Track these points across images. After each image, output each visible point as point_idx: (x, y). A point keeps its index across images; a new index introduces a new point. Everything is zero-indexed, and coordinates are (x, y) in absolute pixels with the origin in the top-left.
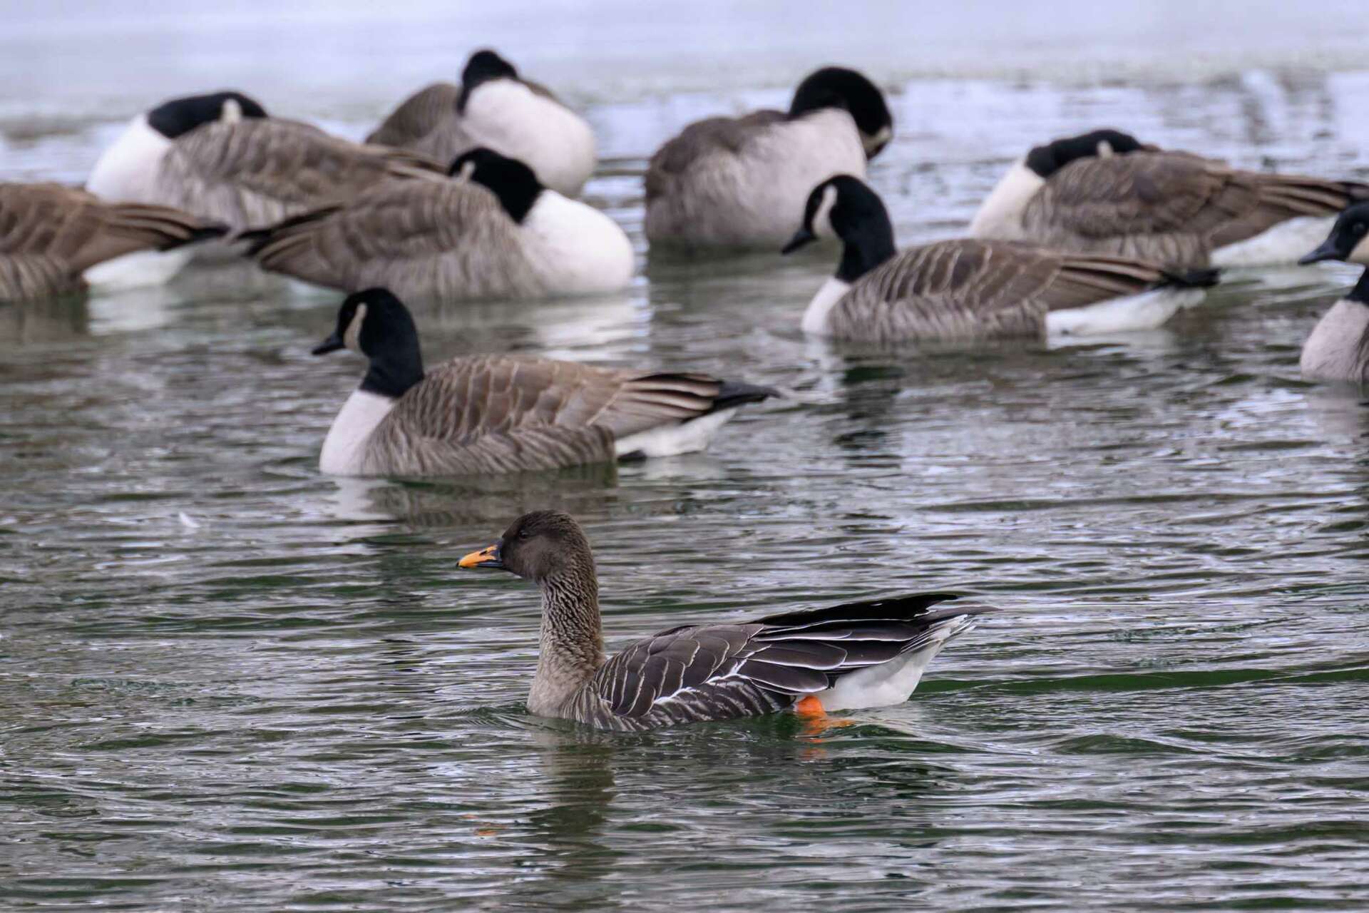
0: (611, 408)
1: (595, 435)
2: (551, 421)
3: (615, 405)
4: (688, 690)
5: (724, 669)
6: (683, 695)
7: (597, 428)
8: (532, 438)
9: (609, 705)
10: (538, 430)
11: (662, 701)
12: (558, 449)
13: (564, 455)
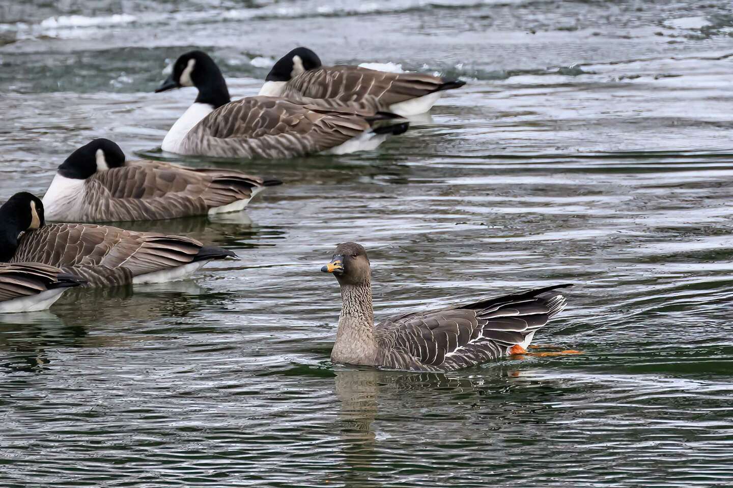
0: (133, 257)
1: (122, 273)
2: (98, 263)
3: (136, 256)
4: (461, 348)
5: (475, 336)
6: (460, 351)
7: (123, 269)
8: (85, 271)
9: (419, 360)
10: (89, 268)
11: (449, 355)
12: (99, 279)
13: (102, 283)
